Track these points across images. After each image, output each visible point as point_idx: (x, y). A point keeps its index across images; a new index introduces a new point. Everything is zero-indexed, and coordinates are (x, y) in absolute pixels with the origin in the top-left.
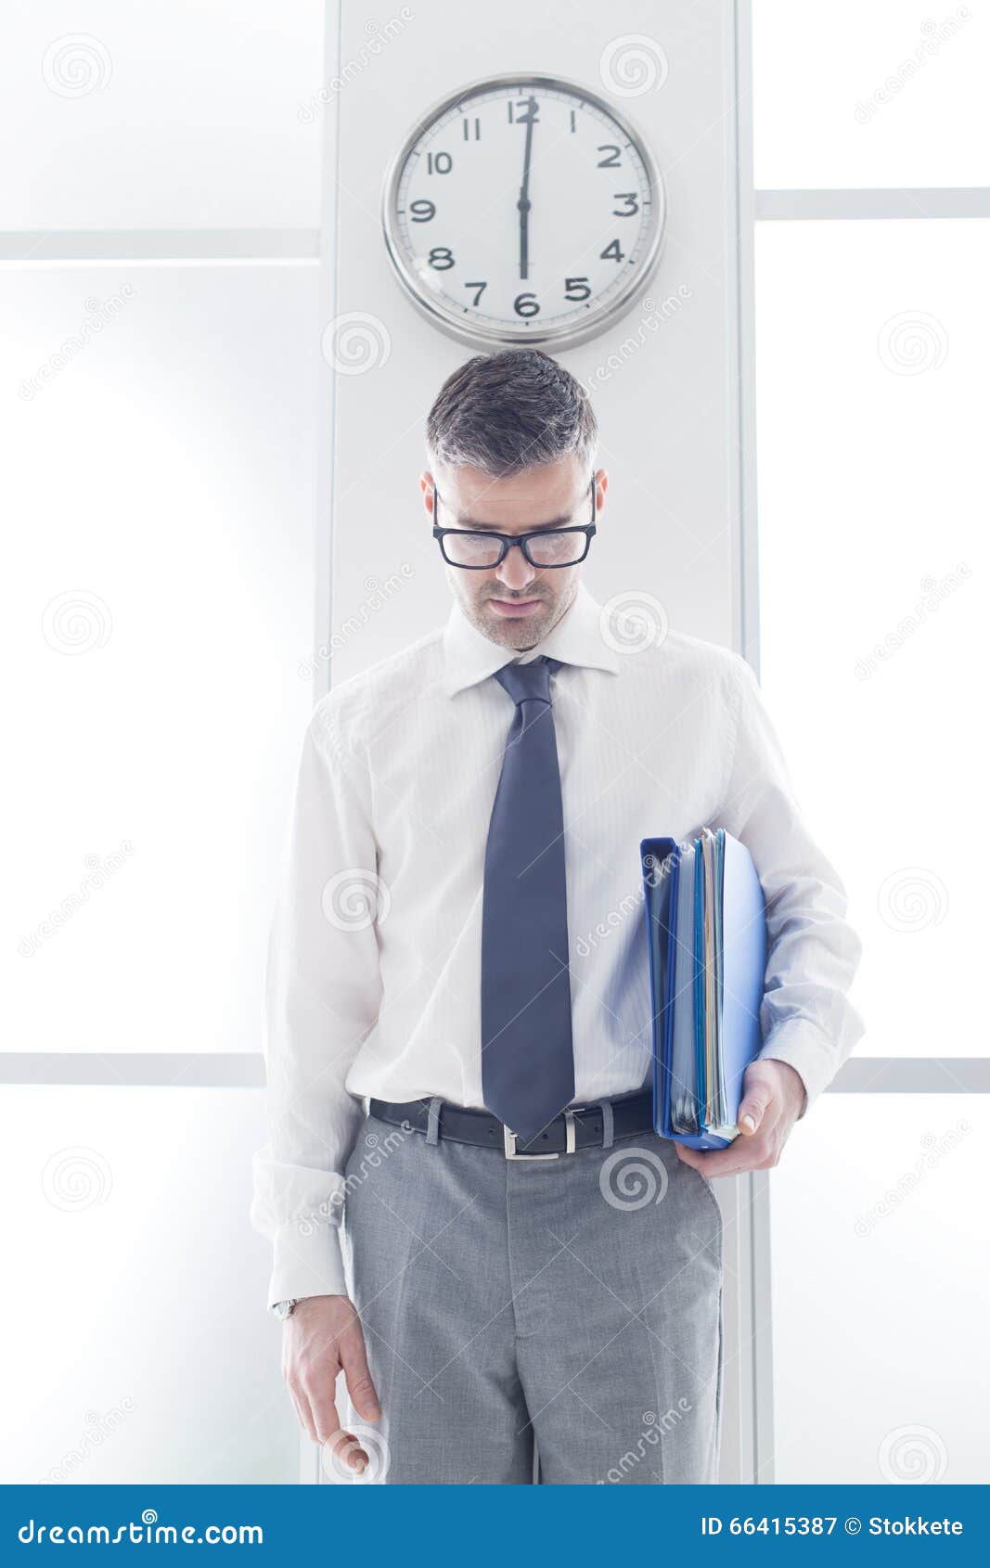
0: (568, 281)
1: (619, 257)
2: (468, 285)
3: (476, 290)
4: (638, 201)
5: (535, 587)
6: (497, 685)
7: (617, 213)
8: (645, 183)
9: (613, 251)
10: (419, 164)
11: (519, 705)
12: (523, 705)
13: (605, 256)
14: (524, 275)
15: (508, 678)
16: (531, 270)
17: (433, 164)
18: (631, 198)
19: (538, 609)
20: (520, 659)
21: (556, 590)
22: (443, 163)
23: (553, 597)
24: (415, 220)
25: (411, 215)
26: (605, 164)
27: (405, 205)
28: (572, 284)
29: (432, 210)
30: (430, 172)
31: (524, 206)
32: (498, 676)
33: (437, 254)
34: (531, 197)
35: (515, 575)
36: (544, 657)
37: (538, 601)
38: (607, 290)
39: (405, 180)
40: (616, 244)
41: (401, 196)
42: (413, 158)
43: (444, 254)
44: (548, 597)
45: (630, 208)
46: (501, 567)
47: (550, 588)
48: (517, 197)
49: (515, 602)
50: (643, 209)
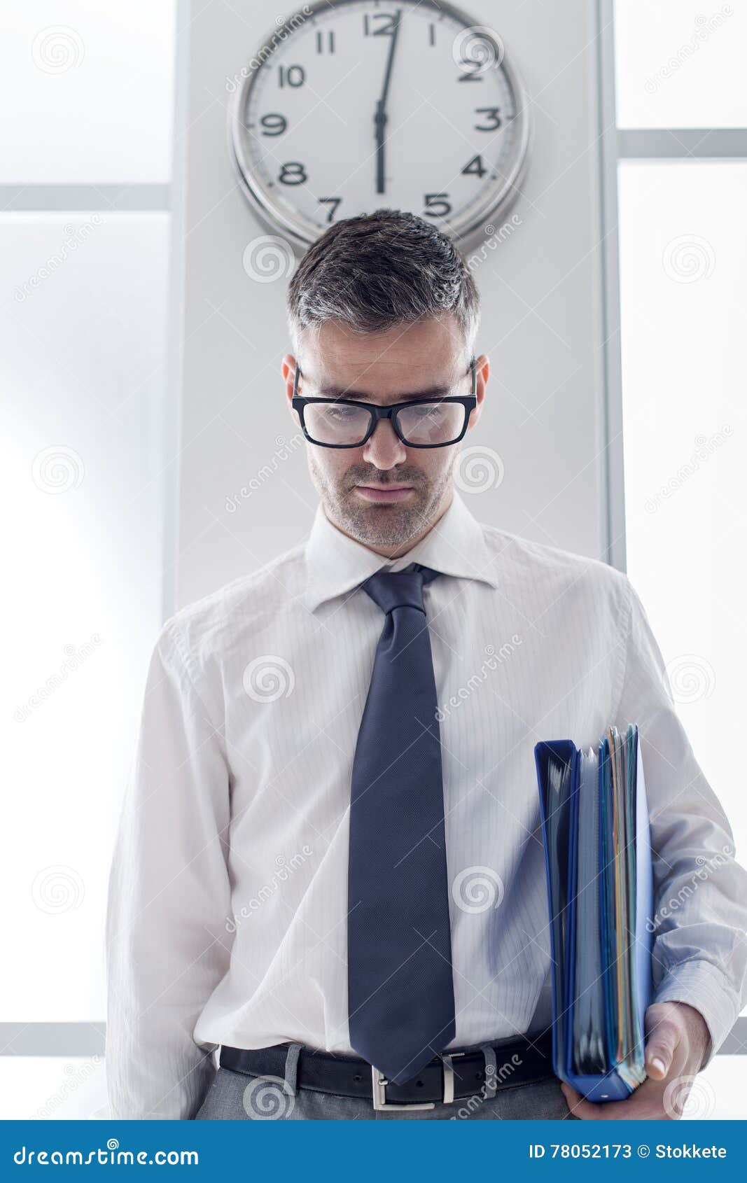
0: (428, 197)
1: (481, 172)
2: (322, 201)
3: (330, 206)
4: (501, 115)
5: (406, 471)
7: (480, 128)
8: (508, 98)
9: (474, 167)
10: (270, 77)
11: (389, 614)
12: (394, 613)
13: (466, 171)
14: (381, 188)
15: (377, 587)
16: (389, 186)
17: (285, 77)
18: (493, 113)
19: (409, 496)
20: (390, 567)
21: (431, 478)
22: (296, 76)
23: (427, 486)
24: (266, 134)
25: (260, 129)
26: (467, 78)
27: (255, 119)
28: (433, 200)
29: (284, 124)
30: (281, 85)
31: (381, 120)
32: (365, 587)
33: (290, 169)
34: (390, 110)
35: (384, 454)
36: (417, 565)
37: (410, 489)
38: (468, 206)
39: (254, 95)
40: (478, 159)
41: (252, 107)
42: (263, 72)
43: (295, 169)
44: (421, 485)
45: (492, 123)
46: (369, 446)
47: (423, 475)
48: (372, 110)
49: (384, 487)
50: (506, 124)
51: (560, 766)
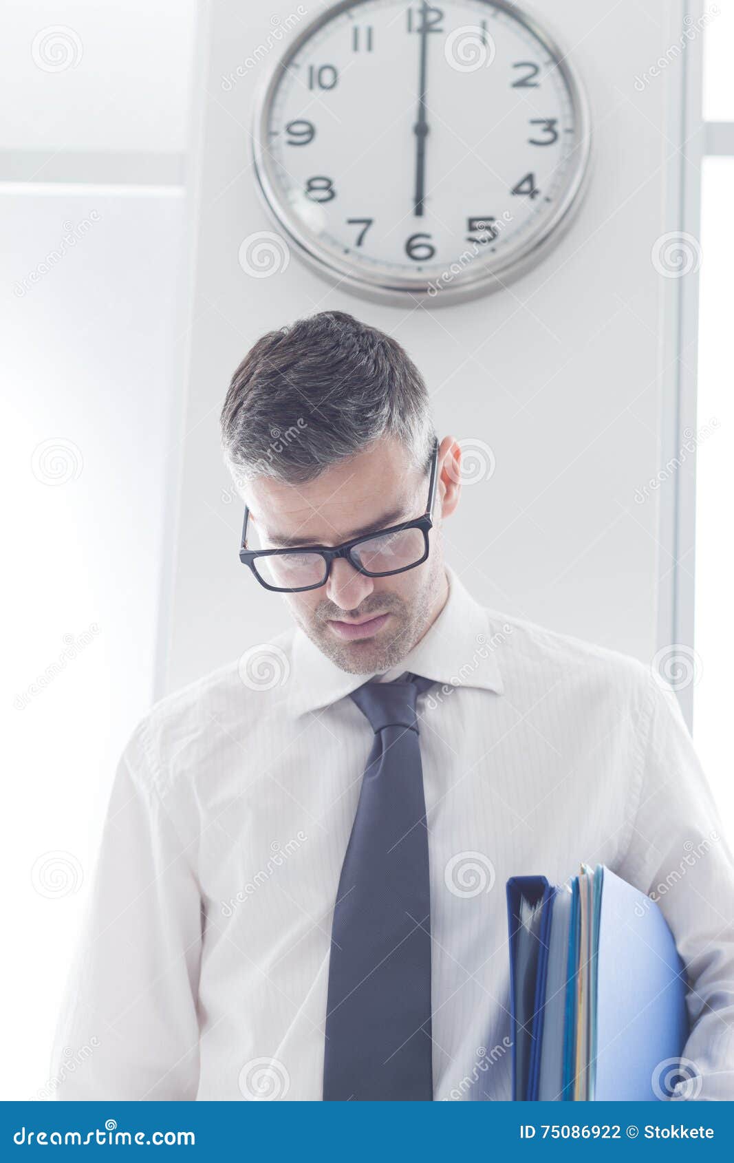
1: (533, 193)
2: (351, 222)
3: (359, 228)
4: (559, 128)
5: (376, 600)
6: (353, 709)
7: (533, 142)
8: (567, 110)
9: (526, 187)
10: (298, 78)
11: (378, 732)
12: (383, 732)
13: (517, 191)
14: (419, 211)
15: (366, 699)
16: (428, 207)
17: (315, 79)
18: (550, 125)
19: (387, 624)
20: (382, 676)
21: (407, 600)
22: (327, 78)
23: (404, 607)
24: (291, 143)
25: (285, 137)
26: (522, 84)
27: (279, 126)
29: (312, 132)
30: (311, 87)
31: (421, 130)
32: (354, 696)
33: (316, 185)
34: (432, 120)
36: (410, 674)
37: (386, 616)
38: (518, 232)
39: (280, 98)
40: (530, 178)
41: (277, 112)
42: (291, 72)
43: (322, 184)
44: (397, 608)
45: (549, 134)
46: (330, 585)
47: (397, 597)
48: (413, 119)
49: (355, 621)
50: (563, 138)
51: (533, 904)
